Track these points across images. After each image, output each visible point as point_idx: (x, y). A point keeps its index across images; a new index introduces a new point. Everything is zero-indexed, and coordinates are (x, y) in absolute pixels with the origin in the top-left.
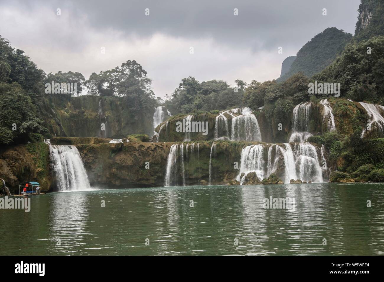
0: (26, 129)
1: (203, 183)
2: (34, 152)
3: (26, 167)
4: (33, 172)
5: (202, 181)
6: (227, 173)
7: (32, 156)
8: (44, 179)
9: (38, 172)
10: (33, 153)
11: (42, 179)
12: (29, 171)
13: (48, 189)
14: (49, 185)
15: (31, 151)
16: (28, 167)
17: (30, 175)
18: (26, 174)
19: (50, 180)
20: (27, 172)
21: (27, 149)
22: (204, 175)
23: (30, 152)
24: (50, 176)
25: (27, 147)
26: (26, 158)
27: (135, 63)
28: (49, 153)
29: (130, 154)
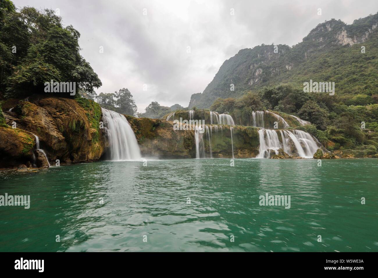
0: (81, 74)
1: (220, 156)
2: (88, 107)
3: (79, 121)
4: (87, 131)
5: (219, 154)
6: (239, 150)
7: (85, 111)
8: (97, 144)
9: (93, 133)
10: (86, 108)
11: (95, 143)
12: (83, 128)
13: (100, 157)
14: (101, 152)
15: (84, 106)
16: (82, 121)
17: (83, 135)
18: (78, 132)
19: (102, 146)
20: (80, 129)
21: (78, 102)
22: (222, 150)
23: (82, 106)
24: (102, 141)
25: (78, 100)
26: (77, 111)
27: (127, 90)
28: (102, 115)
29: (168, 129)
